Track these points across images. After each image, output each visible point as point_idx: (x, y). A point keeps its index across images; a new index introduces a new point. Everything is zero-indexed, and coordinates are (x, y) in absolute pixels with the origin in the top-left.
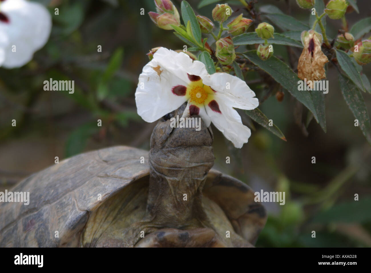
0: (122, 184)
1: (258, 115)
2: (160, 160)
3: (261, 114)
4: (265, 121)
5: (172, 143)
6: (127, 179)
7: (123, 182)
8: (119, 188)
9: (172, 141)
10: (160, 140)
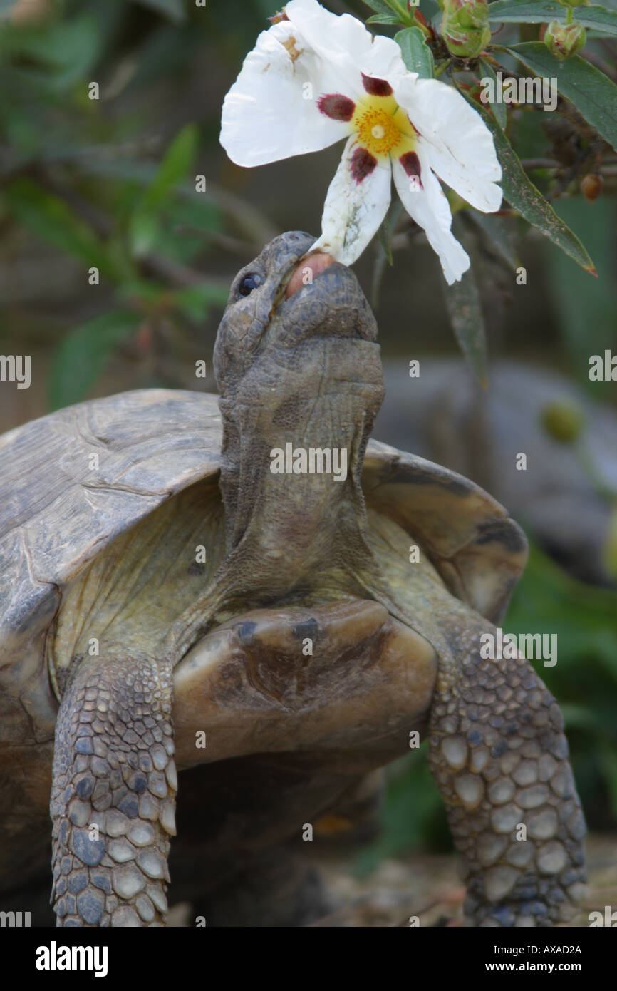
0: (138, 508)
1: (533, 204)
2: (256, 391)
3: (538, 202)
4: (547, 220)
5: (282, 338)
6: (152, 494)
7: (141, 503)
8: (133, 522)
9: (283, 330)
10: (246, 340)
